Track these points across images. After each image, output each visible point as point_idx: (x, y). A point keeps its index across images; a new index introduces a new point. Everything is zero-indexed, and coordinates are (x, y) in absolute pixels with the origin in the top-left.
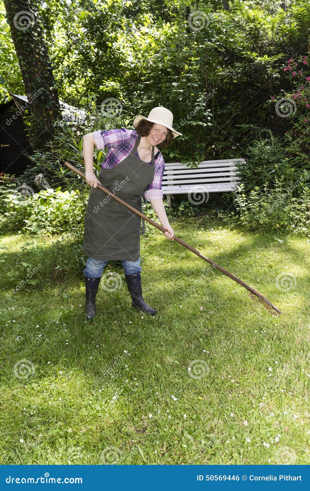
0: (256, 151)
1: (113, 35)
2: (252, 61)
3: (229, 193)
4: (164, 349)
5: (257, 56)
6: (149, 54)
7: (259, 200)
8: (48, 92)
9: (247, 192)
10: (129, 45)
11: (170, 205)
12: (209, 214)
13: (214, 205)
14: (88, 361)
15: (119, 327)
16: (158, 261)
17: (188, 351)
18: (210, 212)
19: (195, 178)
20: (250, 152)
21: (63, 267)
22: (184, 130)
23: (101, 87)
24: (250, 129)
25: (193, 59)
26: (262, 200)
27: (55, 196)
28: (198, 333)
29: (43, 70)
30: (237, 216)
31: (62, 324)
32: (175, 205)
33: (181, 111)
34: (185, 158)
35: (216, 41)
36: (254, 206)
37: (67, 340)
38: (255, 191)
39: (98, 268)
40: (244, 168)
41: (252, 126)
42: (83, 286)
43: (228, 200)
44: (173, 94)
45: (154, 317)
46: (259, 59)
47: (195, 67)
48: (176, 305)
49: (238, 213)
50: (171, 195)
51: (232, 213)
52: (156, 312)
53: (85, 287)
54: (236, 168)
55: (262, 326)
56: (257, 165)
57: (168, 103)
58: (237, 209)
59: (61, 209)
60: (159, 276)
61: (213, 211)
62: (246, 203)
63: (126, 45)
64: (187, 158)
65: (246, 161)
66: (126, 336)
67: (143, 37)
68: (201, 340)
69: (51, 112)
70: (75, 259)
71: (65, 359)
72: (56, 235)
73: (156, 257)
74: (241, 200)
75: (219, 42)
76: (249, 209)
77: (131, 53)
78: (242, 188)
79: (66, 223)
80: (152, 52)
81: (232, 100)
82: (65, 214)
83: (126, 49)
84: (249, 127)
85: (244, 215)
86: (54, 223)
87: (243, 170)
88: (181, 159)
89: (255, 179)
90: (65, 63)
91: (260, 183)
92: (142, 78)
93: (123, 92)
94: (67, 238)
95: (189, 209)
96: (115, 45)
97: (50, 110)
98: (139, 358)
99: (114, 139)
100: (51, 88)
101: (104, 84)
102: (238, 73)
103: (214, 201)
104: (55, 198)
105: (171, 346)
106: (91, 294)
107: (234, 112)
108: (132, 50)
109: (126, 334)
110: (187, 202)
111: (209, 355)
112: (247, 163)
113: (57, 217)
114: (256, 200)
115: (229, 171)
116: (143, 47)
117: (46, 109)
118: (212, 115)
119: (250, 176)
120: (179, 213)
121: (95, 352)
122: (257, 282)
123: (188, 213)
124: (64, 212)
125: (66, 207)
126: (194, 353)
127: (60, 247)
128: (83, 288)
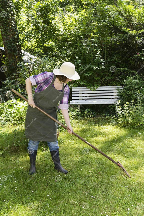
0: (127, 82)
1: (52, 16)
2: (127, 33)
3: (113, 104)
4: (70, 195)
5: (130, 31)
6: (72, 27)
7: (128, 110)
8: (15, 46)
9: (122, 105)
10: (61, 22)
11: (80, 110)
12: (101, 116)
13: (104, 111)
14: (27, 200)
15: (46, 180)
16: (71, 142)
17: (84, 196)
18: (102, 115)
19: (95, 96)
20: (124, 82)
21: (18, 144)
22: (89, 69)
23: (45, 45)
24: (125, 71)
25: (95, 31)
26: (130, 110)
27: (16, 104)
28: (90, 186)
29: (14, 34)
30: (117, 118)
31: (14, 178)
32: (83, 111)
33: (88, 59)
34: (89, 85)
35: (108, 22)
36: (125, 113)
37: (16, 188)
38: (126, 104)
39: (35, 145)
40: (121, 91)
41: (126, 69)
42: (28, 156)
43: (112, 109)
44: (84, 49)
45: (66, 175)
46: (131, 32)
47: (96, 35)
48: (79, 168)
49: (117, 116)
50: (81, 105)
51: (114, 116)
52: (68, 172)
53: (29, 156)
54: (117, 91)
55: (126, 183)
56: (128, 90)
57: (81, 54)
58: (116, 114)
59: (19, 110)
60: (71, 151)
61: (103, 114)
62: (122, 111)
63: (60, 22)
64: (91, 85)
65: (123, 87)
66: (49, 186)
67: (69, 18)
68: (91, 190)
69: (17, 57)
70: (25, 140)
71: (14, 199)
72: (16, 125)
73: (70, 140)
74: (119, 110)
75: (110, 22)
76: (123, 114)
77: (62, 26)
78: (120, 103)
79: (22, 118)
80: (73, 26)
81: (116, 54)
82: (21, 114)
83: (59, 24)
84: (124, 69)
85: (120, 118)
86: (15, 118)
87: (120, 92)
88: (87, 85)
89: (127, 98)
90: (26, 31)
91: (129, 100)
92: (67, 40)
93: (57, 47)
94: (22, 127)
95: (91, 113)
96: (53, 22)
97: (16, 56)
98: (56, 199)
99: (41, 79)
100: (18, 44)
101: (46, 42)
102: (119, 39)
103: (104, 109)
104: (16, 105)
105: (74, 193)
106: (32, 160)
107: (117, 60)
108: (63, 24)
109: (49, 185)
110: (89, 109)
111: (95, 199)
112: (123, 88)
113: (17, 115)
114: (127, 110)
115: (113, 93)
116: (69, 23)
117: (14, 55)
118: (104, 62)
119: (125, 96)
120: (85, 115)
121: (31, 195)
122: (125, 157)
123: (90, 115)
124: (21, 113)
125: (22, 110)
126: (87, 197)
127: (16, 133)
128: (28, 157)
